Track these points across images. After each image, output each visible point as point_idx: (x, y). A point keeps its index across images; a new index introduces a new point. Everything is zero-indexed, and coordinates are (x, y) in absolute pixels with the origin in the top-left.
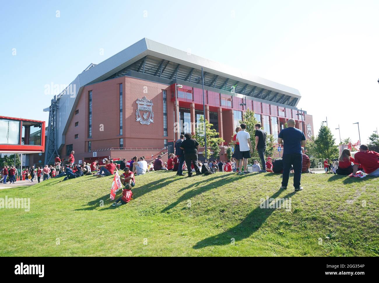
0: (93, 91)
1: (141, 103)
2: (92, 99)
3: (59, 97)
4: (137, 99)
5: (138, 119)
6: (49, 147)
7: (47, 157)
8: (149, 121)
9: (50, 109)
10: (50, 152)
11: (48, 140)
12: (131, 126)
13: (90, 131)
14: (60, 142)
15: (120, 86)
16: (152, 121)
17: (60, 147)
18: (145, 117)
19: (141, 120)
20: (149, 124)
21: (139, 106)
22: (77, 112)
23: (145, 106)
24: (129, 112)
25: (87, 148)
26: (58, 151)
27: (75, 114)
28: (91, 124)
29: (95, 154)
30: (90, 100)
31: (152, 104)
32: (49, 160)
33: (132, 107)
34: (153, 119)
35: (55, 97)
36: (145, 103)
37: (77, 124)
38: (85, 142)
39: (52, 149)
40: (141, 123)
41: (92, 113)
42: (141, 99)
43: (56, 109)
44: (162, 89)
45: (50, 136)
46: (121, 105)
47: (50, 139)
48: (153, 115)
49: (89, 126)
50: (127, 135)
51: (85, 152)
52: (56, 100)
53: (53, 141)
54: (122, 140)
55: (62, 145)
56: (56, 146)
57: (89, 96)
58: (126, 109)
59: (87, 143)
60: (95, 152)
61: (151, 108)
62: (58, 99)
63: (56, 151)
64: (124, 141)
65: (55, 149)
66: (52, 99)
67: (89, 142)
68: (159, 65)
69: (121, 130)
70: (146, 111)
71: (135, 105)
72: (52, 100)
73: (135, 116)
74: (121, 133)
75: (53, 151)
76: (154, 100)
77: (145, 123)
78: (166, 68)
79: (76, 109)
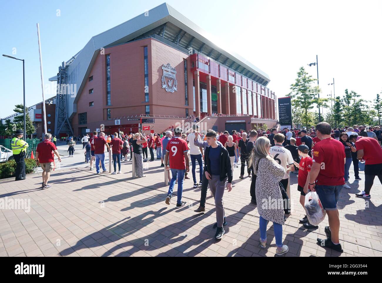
0: (110, 55)
1: (166, 69)
2: (109, 64)
3: (68, 64)
4: (162, 64)
5: (164, 86)
6: (59, 115)
7: (58, 125)
8: (173, 89)
9: (58, 77)
10: (60, 121)
11: (58, 108)
12: (158, 93)
13: (109, 98)
14: (71, 110)
15: (144, 48)
16: (176, 89)
17: (71, 116)
18: (170, 84)
19: (166, 88)
20: (173, 92)
21: (164, 72)
22: (91, 78)
23: (170, 73)
24: (155, 78)
25: (106, 116)
26: (69, 119)
27: (88, 80)
28: (109, 90)
29: (118, 122)
30: (107, 65)
31: (175, 72)
32: (59, 129)
33: (158, 73)
34: (176, 87)
35: (63, 63)
36: (170, 70)
37: (91, 91)
38: (103, 109)
39: (62, 118)
40: (166, 90)
41: (111, 79)
42: (166, 66)
43: (65, 77)
44: (183, 58)
45: (59, 103)
46: (146, 70)
47: (59, 108)
48: (177, 84)
49: (108, 93)
50: (154, 102)
51: (104, 120)
52: (65, 67)
53: (62, 110)
54: (147, 107)
55: (74, 114)
56: (66, 115)
57: (106, 60)
58: (152, 74)
59: (105, 111)
60: (118, 119)
61: (175, 75)
62: (67, 66)
63: (67, 119)
64: (151, 109)
65: (65, 118)
66: (59, 66)
67: (107, 109)
68: (175, 36)
69: (146, 97)
70: (171, 79)
71: (161, 70)
72: (60, 68)
73: (161, 82)
74: (146, 100)
75: (63, 120)
76: (177, 68)
77: (170, 90)
78: (181, 40)
79: (89, 76)
